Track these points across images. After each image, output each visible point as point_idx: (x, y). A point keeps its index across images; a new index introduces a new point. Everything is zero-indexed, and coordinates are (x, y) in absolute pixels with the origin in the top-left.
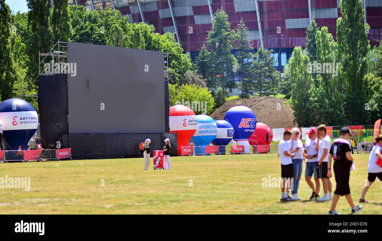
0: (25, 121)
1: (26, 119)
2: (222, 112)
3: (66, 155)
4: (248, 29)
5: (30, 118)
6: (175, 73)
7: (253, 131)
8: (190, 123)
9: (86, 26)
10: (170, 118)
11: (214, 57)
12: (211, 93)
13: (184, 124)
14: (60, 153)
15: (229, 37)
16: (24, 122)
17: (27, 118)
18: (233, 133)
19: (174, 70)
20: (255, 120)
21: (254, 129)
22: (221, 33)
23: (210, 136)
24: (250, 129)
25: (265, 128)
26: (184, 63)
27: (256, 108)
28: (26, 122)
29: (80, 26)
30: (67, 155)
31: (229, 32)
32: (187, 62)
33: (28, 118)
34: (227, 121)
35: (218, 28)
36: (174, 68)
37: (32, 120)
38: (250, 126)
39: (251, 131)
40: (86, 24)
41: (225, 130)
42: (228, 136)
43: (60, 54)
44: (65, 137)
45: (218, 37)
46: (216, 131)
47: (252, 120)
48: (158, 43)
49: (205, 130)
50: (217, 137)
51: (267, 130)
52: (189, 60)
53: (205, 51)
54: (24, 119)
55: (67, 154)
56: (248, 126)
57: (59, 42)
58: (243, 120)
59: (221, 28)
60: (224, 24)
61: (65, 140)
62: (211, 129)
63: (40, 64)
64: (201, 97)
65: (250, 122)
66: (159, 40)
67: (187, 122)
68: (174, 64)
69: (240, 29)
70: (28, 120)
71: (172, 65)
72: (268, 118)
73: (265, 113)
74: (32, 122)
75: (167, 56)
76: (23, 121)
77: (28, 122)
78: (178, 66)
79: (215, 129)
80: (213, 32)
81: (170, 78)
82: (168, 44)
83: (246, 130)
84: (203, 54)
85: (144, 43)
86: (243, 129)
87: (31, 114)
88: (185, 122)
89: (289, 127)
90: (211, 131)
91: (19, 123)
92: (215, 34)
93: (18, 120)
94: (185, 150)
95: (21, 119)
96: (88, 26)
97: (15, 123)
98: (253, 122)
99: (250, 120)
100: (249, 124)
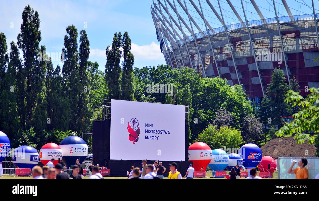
0: (78, 150)
1: (78, 149)
3: (105, 174)
4: (298, 83)
5: (82, 149)
6: (236, 116)
8: (205, 155)
9: (167, 81)
10: (189, 151)
11: (272, 104)
12: (240, 133)
13: (201, 155)
14: (102, 172)
15: (284, 89)
16: (77, 151)
19: (235, 114)
20: (260, 154)
21: (260, 160)
22: (278, 86)
23: (223, 164)
24: (256, 160)
25: (270, 160)
26: (246, 109)
29: (163, 80)
30: (107, 174)
31: (283, 85)
32: (249, 108)
33: (80, 149)
35: (276, 82)
36: (236, 113)
37: (83, 150)
38: (256, 158)
39: (257, 161)
40: (168, 80)
43: (106, 107)
44: (106, 161)
45: (276, 89)
46: (228, 161)
47: (258, 154)
48: (226, 93)
49: (219, 160)
50: (229, 165)
51: (272, 161)
52: (250, 106)
53: (266, 99)
55: (106, 173)
56: (254, 158)
58: (251, 153)
59: (278, 82)
60: (281, 79)
61: (106, 163)
62: (223, 160)
65: (256, 155)
66: (226, 91)
67: (203, 154)
68: (236, 109)
69: (292, 83)
70: (80, 150)
71: (234, 110)
74: (83, 151)
76: (77, 150)
78: (239, 111)
80: (272, 85)
81: (231, 120)
82: (232, 94)
83: (253, 161)
84: (265, 101)
86: (251, 160)
87: (82, 146)
90: (223, 161)
91: (74, 152)
92: (273, 86)
93: (73, 150)
94: (197, 173)
95: (75, 149)
96: (169, 81)
97: (71, 152)
98: (259, 155)
99: (256, 154)
100: (256, 157)
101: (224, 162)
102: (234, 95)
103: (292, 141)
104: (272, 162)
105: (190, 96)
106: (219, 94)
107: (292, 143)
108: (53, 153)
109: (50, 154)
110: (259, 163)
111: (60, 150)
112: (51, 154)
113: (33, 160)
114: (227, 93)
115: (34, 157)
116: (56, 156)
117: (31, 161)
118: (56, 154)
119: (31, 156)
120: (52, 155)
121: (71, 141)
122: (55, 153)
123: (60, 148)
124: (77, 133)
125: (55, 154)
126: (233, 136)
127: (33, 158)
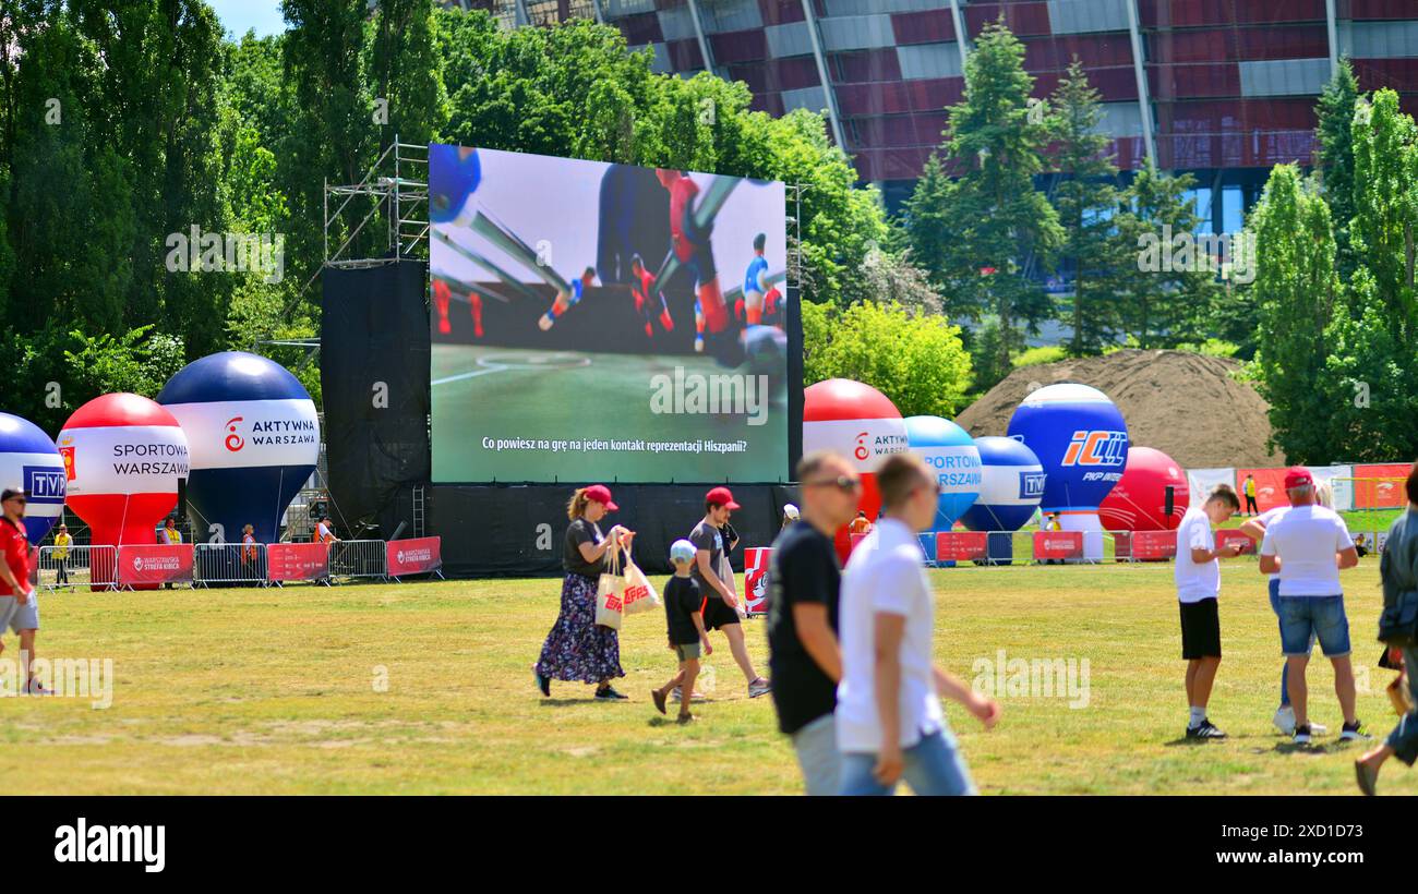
0: (273, 434)
1: (274, 426)
2: (1000, 409)
3: (420, 564)
4: (1099, 97)
5: (291, 426)
6: (827, 261)
7: (1117, 477)
8: (879, 446)
9: (497, 86)
10: (806, 425)
11: (972, 203)
12: (958, 336)
13: (858, 449)
14: (400, 555)
15: (1029, 127)
16: (269, 440)
17: (277, 423)
18: (1041, 484)
19: (822, 250)
20: (1123, 437)
21: (1120, 469)
22: (997, 114)
23: (955, 495)
24: (1105, 470)
25: (1161, 469)
26: (859, 225)
27: (1127, 393)
28: (274, 440)
29: (474, 85)
30: (427, 563)
31: (1027, 110)
32: (869, 222)
33: (282, 426)
34: (1019, 439)
35: (987, 92)
36: (821, 244)
37: (298, 433)
38: (1105, 460)
40: (498, 80)
41: (1013, 472)
42: (1022, 496)
43: (403, 189)
44: (418, 495)
45: (988, 129)
46: (976, 479)
47: (1113, 436)
48: (765, 148)
50: (981, 501)
51: (1169, 474)
52: (877, 213)
53: (938, 181)
54: (268, 427)
55: (424, 558)
56: (1098, 460)
57: (398, 144)
58: (1078, 436)
59: (997, 96)
60: (1010, 81)
61: (418, 505)
62: (957, 470)
63: (326, 225)
64: (920, 349)
65: (1106, 443)
66: (765, 139)
67: (869, 443)
68: (820, 227)
69: (1069, 97)
70: (282, 432)
71: (813, 231)
72: (1174, 430)
73: (1161, 412)
74: (297, 440)
75: (795, 197)
76: (266, 434)
77: (282, 440)
78: (836, 234)
79: (972, 470)
80: (969, 110)
81: (808, 279)
82: (799, 154)
83: (1091, 476)
84: (931, 189)
85: (712, 151)
86: (1080, 470)
87: (293, 410)
88: (861, 442)
89: (1252, 463)
90: (958, 478)
91: (249, 443)
92: (974, 116)
93: (244, 431)
95: (257, 427)
96: (503, 87)
97: (233, 443)
98: (1118, 443)
99: (1105, 436)
100: (1102, 453)
101: (964, 481)
102: (805, 157)
103: (1118, 376)
104: (1168, 478)
105: (705, 150)
107: (1124, 385)
108: (141, 450)
109: (123, 460)
110: (1115, 483)
111: (176, 435)
112: (132, 458)
113: (37, 492)
114: (773, 151)
115: (41, 479)
116: (161, 467)
118: (159, 458)
119: (28, 470)
120: (139, 461)
121: (226, 378)
122: (152, 449)
123: (175, 423)
124: (181, 343)
125: (150, 459)
126: (922, 352)
127: (37, 483)
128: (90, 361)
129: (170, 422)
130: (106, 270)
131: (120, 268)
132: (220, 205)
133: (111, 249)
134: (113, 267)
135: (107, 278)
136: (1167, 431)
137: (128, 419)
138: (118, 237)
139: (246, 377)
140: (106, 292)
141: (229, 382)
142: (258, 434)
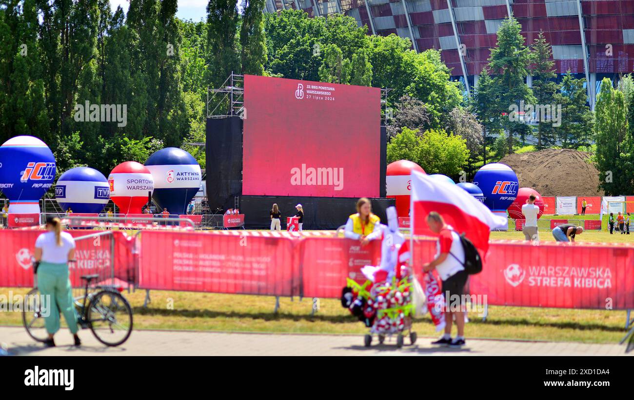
0: (184, 177)
1: (184, 174)
3: (236, 223)
5: (190, 174)
6: (434, 111)
7: (513, 199)
9: (304, 40)
10: (388, 178)
11: (498, 88)
12: (465, 143)
13: (408, 186)
14: (229, 220)
15: (522, 58)
16: (182, 179)
17: (186, 173)
19: (433, 107)
20: (516, 184)
21: (515, 196)
22: (510, 52)
24: (508, 196)
26: (450, 97)
27: (548, 166)
28: (184, 179)
30: (239, 223)
31: (521, 51)
32: (455, 95)
33: (187, 174)
35: (506, 44)
36: (433, 104)
37: (193, 176)
38: (508, 192)
39: (510, 198)
40: (305, 38)
43: (234, 90)
44: (237, 199)
45: (506, 58)
47: (511, 183)
48: (412, 65)
52: (457, 92)
53: (486, 79)
54: (182, 174)
55: (238, 222)
56: (504, 192)
57: (232, 75)
58: (498, 183)
59: (510, 45)
60: (516, 39)
61: (237, 202)
63: (208, 103)
65: (509, 186)
66: (413, 62)
68: (433, 97)
69: (538, 46)
70: (187, 176)
71: (430, 98)
72: (564, 181)
73: (561, 173)
74: (192, 179)
75: (385, 93)
76: (181, 177)
77: (187, 179)
78: (439, 100)
80: (498, 51)
81: (426, 118)
82: (426, 68)
83: (503, 198)
84: (483, 82)
85: (371, 72)
86: (498, 196)
87: (191, 169)
88: (409, 183)
89: (593, 194)
91: (175, 180)
92: (500, 53)
93: (174, 175)
94: (404, 222)
95: (178, 174)
96: (306, 41)
97: (170, 180)
98: (514, 186)
99: (509, 183)
100: (507, 189)
102: (428, 69)
103: (546, 159)
105: (368, 71)
106: (401, 67)
108: (136, 182)
109: (130, 185)
110: (513, 201)
111: (149, 177)
112: (133, 184)
113: (99, 195)
114: (416, 66)
115: (101, 191)
116: (143, 188)
117: (96, 197)
118: (142, 184)
119: (96, 188)
120: (136, 185)
122: (140, 181)
123: (149, 172)
124: (162, 143)
125: (140, 185)
127: (99, 192)
128: (129, 149)
129: (147, 172)
130: (136, 115)
131: (142, 115)
132: (179, 91)
133: (138, 108)
134: (139, 114)
135: (136, 119)
136: (562, 181)
137: (132, 171)
138: (141, 103)
139: (176, 157)
140: (136, 123)
141: (169, 158)
142: (179, 177)
